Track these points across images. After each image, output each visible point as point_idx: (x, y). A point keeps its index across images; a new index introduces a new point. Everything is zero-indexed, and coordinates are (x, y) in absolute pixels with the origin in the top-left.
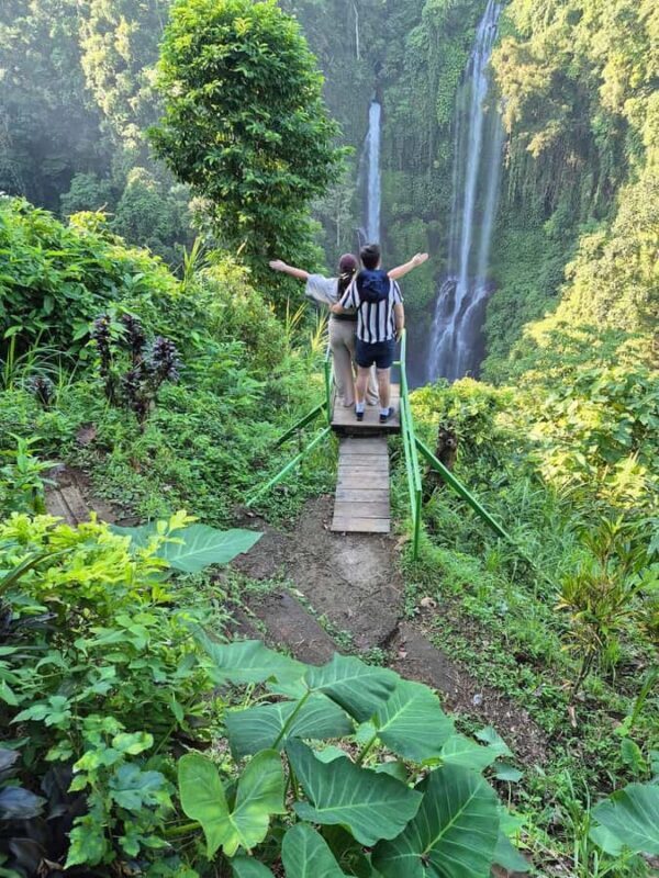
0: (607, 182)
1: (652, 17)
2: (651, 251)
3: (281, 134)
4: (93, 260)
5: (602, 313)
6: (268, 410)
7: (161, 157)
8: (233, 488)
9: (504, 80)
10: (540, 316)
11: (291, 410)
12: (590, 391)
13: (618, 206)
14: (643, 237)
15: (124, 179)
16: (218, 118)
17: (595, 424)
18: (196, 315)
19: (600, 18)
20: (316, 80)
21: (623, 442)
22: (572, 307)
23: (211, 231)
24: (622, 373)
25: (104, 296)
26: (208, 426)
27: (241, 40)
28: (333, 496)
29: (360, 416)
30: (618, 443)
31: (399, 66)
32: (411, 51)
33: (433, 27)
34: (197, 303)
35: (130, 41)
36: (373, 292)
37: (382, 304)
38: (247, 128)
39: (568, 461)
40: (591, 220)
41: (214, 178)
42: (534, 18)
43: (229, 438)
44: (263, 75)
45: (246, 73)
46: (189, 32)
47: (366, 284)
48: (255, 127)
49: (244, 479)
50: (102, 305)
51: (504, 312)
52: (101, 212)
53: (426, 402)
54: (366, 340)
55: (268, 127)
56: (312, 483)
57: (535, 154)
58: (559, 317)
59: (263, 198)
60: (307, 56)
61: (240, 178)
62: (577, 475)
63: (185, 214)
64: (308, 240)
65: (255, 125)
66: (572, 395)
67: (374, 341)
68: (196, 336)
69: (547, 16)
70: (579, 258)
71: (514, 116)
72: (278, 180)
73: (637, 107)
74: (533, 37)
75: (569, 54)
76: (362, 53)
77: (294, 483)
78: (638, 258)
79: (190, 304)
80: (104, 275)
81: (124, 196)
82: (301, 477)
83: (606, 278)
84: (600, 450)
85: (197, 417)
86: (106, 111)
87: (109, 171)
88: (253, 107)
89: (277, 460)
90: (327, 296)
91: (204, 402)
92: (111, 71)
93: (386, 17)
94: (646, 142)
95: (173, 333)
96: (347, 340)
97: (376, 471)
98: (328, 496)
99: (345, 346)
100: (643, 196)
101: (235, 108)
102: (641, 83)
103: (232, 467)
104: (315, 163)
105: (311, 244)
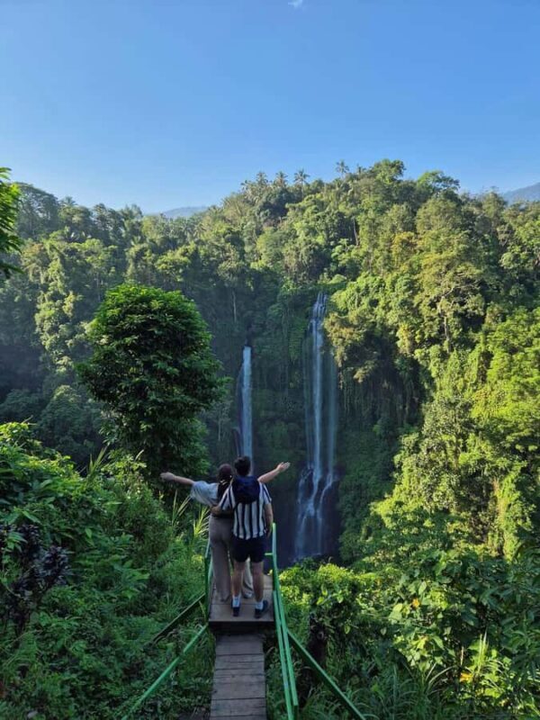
0: (413, 400)
1: (422, 305)
2: (454, 448)
3: (178, 369)
4: (9, 470)
5: (428, 495)
6: (148, 599)
7: (84, 383)
8: (104, 705)
9: (334, 337)
10: (381, 498)
11: (171, 599)
12: (434, 572)
13: (424, 417)
14: (445, 438)
15: (52, 394)
16: (133, 359)
17: (444, 606)
18: (92, 513)
19: (390, 304)
20: (207, 336)
21: (472, 623)
22: (405, 489)
23: (116, 436)
24: (456, 555)
25: (10, 501)
26: (87, 629)
27: (155, 312)
28: (208, 710)
29: (236, 611)
30: (467, 624)
31: (263, 326)
32: (270, 318)
33: (285, 305)
34: (95, 502)
35: (74, 306)
36: (247, 494)
37: (254, 504)
38: (154, 365)
39: (427, 646)
40: (406, 425)
41: (124, 398)
42: (349, 303)
43: (106, 643)
44: (168, 333)
45: (156, 332)
46: (118, 306)
47: (240, 487)
48: (160, 365)
49: (115, 692)
50: (7, 510)
51: (353, 493)
52: (27, 423)
53: (296, 583)
54: (241, 536)
55: (169, 364)
56: (186, 693)
57: (360, 381)
58: (395, 498)
59: (161, 412)
60: (200, 322)
61: (145, 398)
62: (439, 660)
63: (97, 419)
64: (195, 441)
65: (159, 363)
66: (420, 576)
67: (248, 537)
68: (89, 533)
69: (356, 302)
70: (403, 452)
71: (342, 358)
72: (174, 399)
73: (423, 354)
74: (349, 313)
75: (373, 322)
76: (238, 318)
77: (168, 695)
78: (446, 453)
79: (88, 502)
80: (15, 482)
81: (49, 406)
82: (176, 687)
83: (426, 468)
84: (454, 633)
85: (77, 620)
86: (47, 347)
87: (41, 388)
88: (159, 352)
89: (153, 664)
90: (208, 499)
91: (86, 601)
92: (56, 323)
93: (254, 299)
94: (433, 375)
95: (67, 531)
96: (225, 537)
97: (252, 675)
98: (204, 709)
99: (223, 542)
100: (439, 410)
101: (146, 352)
102: (422, 341)
103: (105, 678)
104: (203, 388)
105: (197, 444)
